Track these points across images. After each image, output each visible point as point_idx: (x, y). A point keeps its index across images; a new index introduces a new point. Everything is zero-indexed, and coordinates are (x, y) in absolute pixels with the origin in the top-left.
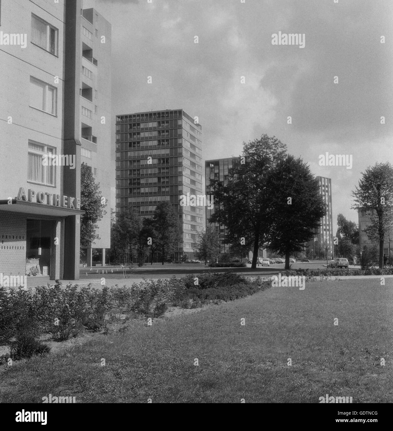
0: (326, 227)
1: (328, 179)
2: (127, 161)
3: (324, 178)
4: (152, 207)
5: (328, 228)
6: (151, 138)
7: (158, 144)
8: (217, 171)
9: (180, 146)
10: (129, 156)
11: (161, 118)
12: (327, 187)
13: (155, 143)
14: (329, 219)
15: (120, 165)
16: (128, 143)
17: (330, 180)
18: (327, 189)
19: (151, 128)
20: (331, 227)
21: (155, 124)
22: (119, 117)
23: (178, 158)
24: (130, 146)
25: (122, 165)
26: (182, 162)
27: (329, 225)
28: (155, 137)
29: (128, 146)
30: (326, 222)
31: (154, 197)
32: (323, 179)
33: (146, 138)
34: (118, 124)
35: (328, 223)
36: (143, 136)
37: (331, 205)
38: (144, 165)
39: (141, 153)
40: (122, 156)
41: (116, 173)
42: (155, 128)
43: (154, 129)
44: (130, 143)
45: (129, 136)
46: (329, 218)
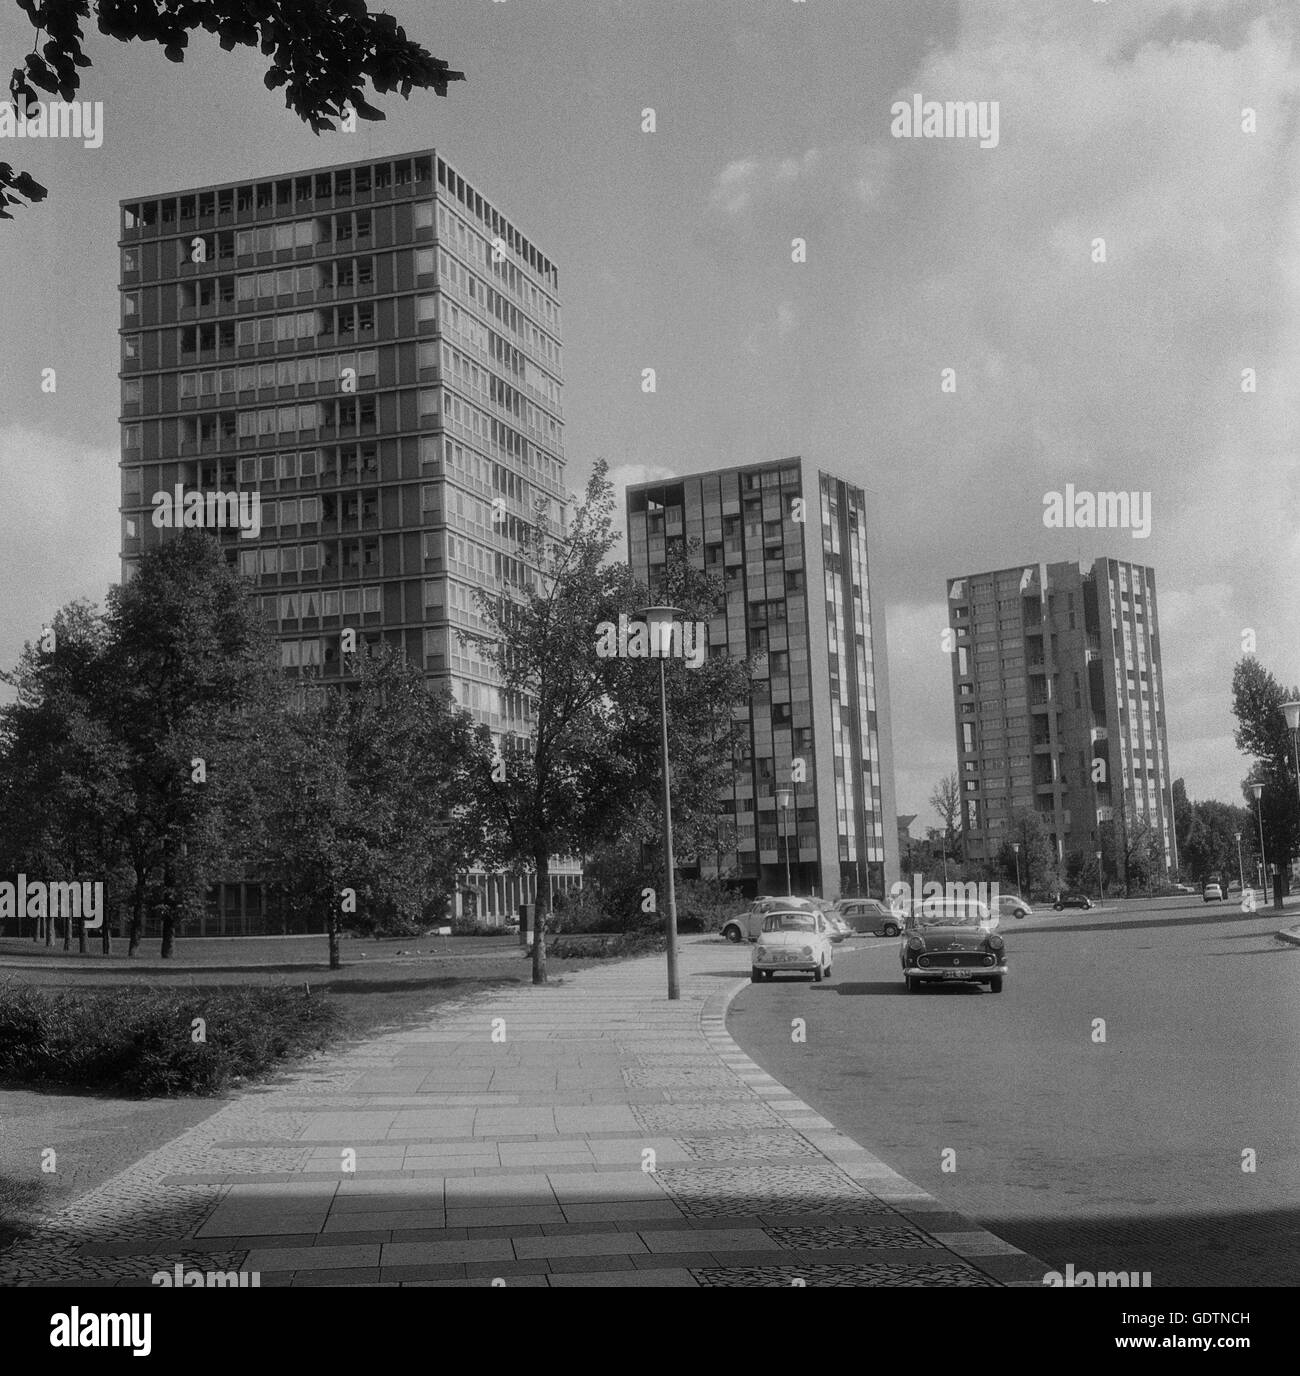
0: (1143, 763)
1: (1140, 568)
2: (176, 418)
3: (1127, 566)
4: (295, 645)
5: (1149, 764)
6: (285, 300)
7: (319, 328)
8: (674, 529)
9: (430, 332)
10: (181, 394)
11: (333, 198)
12: (1140, 599)
13: (308, 325)
14: (1153, 731)
15: (140, 443)
16: (180, 335)
17: (1150, 572)
18: (1138, 609)
19: (285, 255)
20: (1161, 763)
21: (305, 234)
22: (131, 207)
23: (421, 395)
24: (189, 345)
25: (150, 439)
26: (436, 416)
27: (1153, 754)
28: (305, 297)
29: (179, 345)
30: (1141, 743)
31: (305, 598)
32: (1122, 570)
33: (265, 303)
34: (129, 241)
35: (1148, 745)
36: (247, 297)
37: (1159, 671)
38: (253, 437)
39: (244, 380)
40: (150, 396)
41: (125, 483)
42: (304, 251)
43: (298, 258)
44: (189, 333)
45: (181, 298)
46: (1152, 726)
